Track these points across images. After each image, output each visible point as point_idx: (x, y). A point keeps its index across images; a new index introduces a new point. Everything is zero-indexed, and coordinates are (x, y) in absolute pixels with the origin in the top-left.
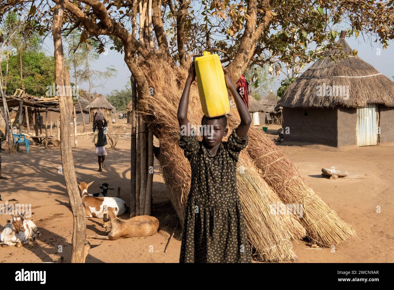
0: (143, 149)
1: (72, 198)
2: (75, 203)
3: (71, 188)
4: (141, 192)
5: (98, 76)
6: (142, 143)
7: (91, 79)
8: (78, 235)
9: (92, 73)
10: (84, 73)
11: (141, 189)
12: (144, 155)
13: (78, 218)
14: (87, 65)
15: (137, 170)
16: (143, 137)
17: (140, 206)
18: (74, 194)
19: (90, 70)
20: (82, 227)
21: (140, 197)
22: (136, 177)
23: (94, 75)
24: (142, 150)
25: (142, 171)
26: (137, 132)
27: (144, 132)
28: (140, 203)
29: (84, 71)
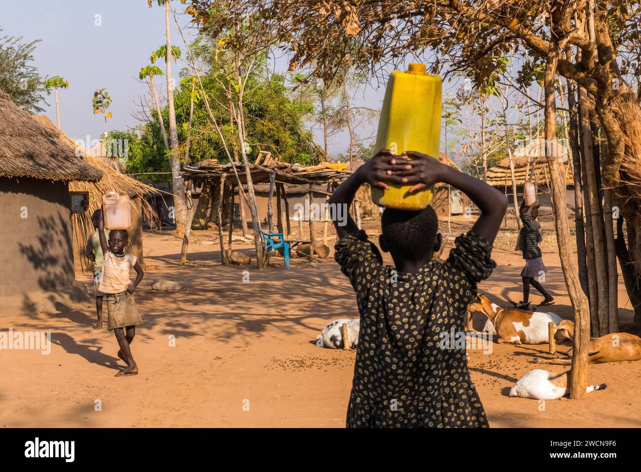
0: (599, 240)
1: (573, 289)
2: (578, 294)
3: (572, 276)
4: (600, 305)
5: (366, 118)
6: (595, 232)
7: (352, 125)
8: (582, 334)
9: (354, 113)
10: (338, 112)
11: (601, 300)
12: (600, 250)
13: (581, 313)
14: (344, 97)
15: (590, 272)
16: (597, 222)
17: (601, 326)
18: (575, 284)
19: (351, 107)
20: (586, 324)
21: (599, 312)
22: (590, 283)
23: (358, 117)
24: (596, 242)
25: (598, 273)
26: (584, 215)
27: (597, 215)
28: (601, 321)
29: (338, 108)
